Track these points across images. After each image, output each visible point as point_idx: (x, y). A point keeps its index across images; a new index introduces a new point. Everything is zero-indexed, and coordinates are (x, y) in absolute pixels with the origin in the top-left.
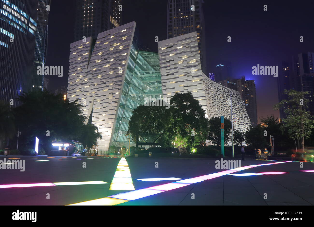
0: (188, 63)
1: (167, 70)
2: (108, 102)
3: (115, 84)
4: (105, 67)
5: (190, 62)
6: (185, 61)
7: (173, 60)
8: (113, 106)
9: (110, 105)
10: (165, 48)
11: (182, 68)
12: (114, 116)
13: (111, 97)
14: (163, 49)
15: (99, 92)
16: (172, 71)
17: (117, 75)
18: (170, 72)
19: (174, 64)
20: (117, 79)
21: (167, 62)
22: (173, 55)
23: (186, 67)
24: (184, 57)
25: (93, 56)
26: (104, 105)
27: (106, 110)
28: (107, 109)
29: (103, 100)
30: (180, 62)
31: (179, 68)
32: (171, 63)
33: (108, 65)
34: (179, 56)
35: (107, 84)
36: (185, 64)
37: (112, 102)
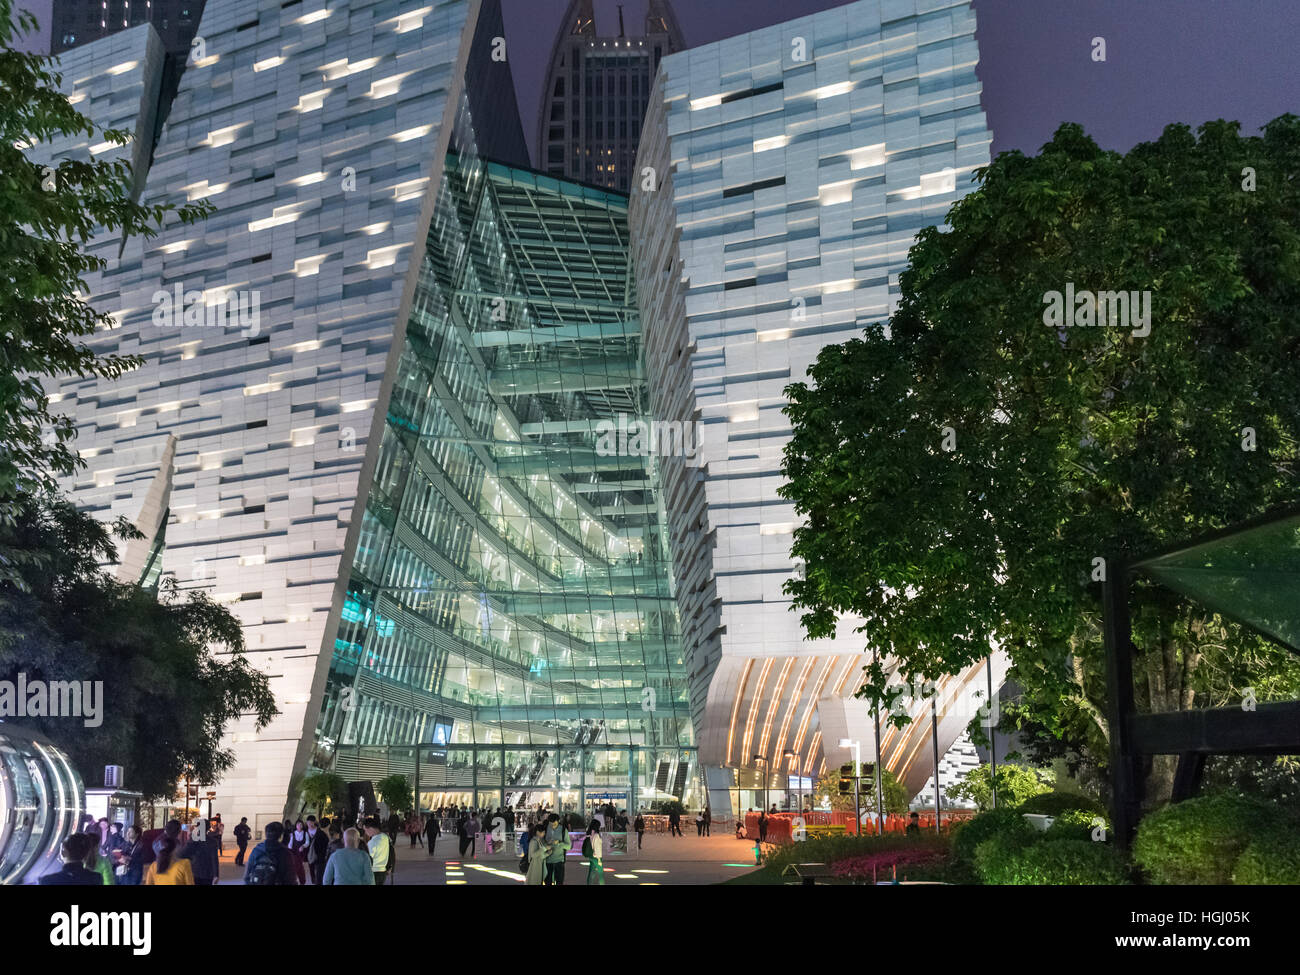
0: (890, 200)
1: (729, 249)
2: (285, 471)
3: (337, 341)
4: (255, 226)
5: (911, 193)
6: (875, 181)
7: (781, 181)
8: (322, 497)
9: (302, 493)
10: (714, 100)
11: (849, 231)
12: (330, 568)
13: (305, 435)
14: (699, 104)
15: (209, 404)
16: (770, 259)
17: (351, 280)
18: (751, 265)
19: (783, 205)
20: (354, 310)
21: (728, 194)
22: (778, 142)
23: (883, 227)
24: (869, 157)
25: (168, 158)
26: (255, 492)
27: (267, 524)
28: (277, 516)
29: (246, 459)
30: (836, 194)
31: (825, 234)
32: (765, 201)
33: (284, 216)
34: (827, 148)
35: (278, 347)
36: (875, 209)
37: (318, 465)
